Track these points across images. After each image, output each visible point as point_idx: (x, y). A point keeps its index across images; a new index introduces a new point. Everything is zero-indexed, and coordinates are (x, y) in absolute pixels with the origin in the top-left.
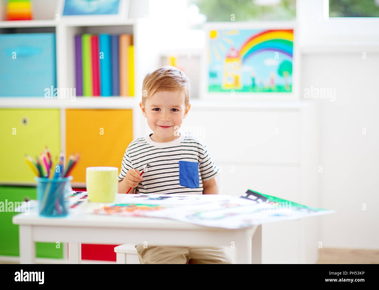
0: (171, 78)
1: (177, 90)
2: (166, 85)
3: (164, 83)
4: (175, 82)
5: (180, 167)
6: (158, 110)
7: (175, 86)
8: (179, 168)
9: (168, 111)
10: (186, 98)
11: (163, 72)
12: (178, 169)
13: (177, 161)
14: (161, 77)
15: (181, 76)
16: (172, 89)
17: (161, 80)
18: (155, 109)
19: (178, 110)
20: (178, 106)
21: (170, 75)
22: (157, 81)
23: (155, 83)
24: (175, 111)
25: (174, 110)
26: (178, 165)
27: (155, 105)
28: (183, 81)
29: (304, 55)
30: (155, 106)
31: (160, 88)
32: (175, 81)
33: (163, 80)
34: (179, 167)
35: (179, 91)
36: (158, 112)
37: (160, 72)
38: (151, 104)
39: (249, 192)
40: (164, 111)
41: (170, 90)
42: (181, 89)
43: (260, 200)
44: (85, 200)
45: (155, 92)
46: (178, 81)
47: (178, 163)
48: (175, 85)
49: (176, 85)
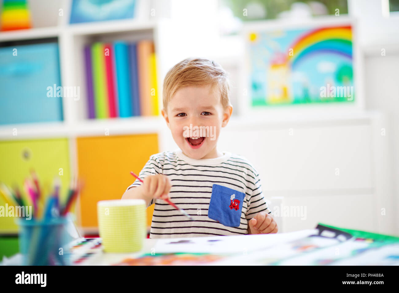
0: (198, 69)
1: (207, 84)
2: (191, 78)
3: (188, 77)
4: (204, 74)
5: (213, 192)
6: (184, 116)
7: (203, 79)
8: (211, 194)
9: (197, 116)
10: (222, 97)
11: (187, 63)
12: (209, 195)
13: (211, 184)
14: (184, 68)
15: (213, 67)
16: (199, 83)
17: (184, 72)
18: (180, 114)
19: (211, 114)
20: (210, 108)
21: (197, 66)
22: (179, 75)
23: (176, 77)
24: (208, 115)
25: (207, 113)
26: (210, 190)
27: (178, 107)
28: (217, 74)
29: (367, 57)
30: (178, 109)
31: (183, 83)
32: (204, 72)
33: (187, 73)
34: (211, 192)
35: (210, 86)
36: (184, 119)
37: (184, 63)
38: (173, 108)
39: (321, 228)
40: (191, 115)
41: (197, 85)
42: (213, 83)
43: (341, 237)
44: (98, 250)
45: (177, 89)
46: (208, 72)
47: (211, 187)
48: (204, 77)
49: (206, 78)
